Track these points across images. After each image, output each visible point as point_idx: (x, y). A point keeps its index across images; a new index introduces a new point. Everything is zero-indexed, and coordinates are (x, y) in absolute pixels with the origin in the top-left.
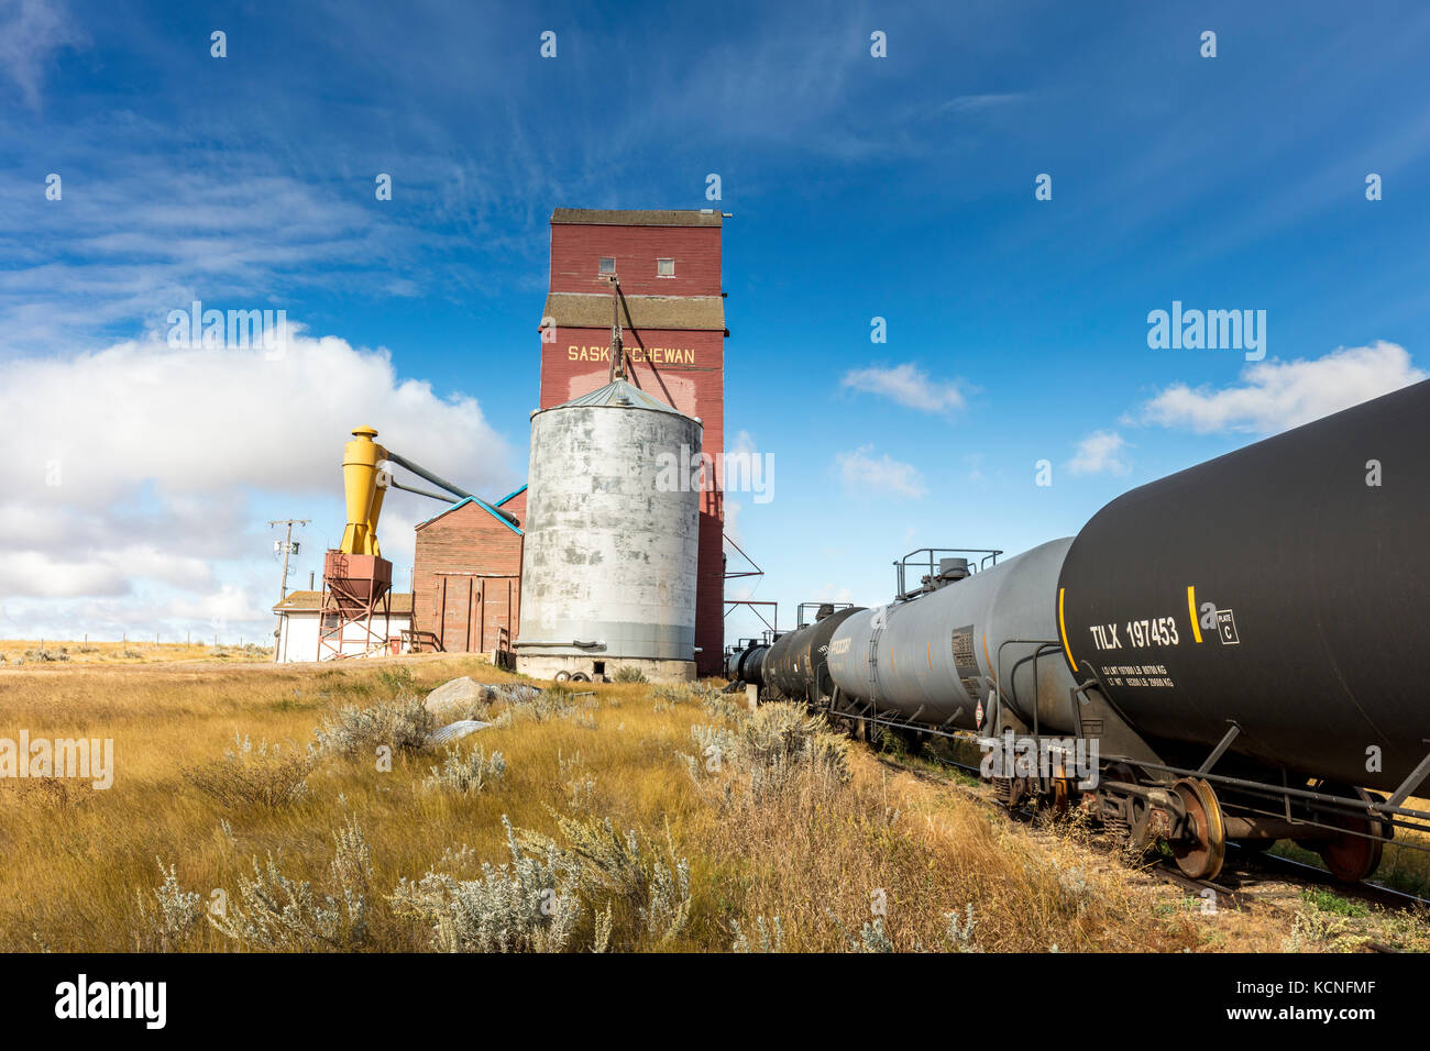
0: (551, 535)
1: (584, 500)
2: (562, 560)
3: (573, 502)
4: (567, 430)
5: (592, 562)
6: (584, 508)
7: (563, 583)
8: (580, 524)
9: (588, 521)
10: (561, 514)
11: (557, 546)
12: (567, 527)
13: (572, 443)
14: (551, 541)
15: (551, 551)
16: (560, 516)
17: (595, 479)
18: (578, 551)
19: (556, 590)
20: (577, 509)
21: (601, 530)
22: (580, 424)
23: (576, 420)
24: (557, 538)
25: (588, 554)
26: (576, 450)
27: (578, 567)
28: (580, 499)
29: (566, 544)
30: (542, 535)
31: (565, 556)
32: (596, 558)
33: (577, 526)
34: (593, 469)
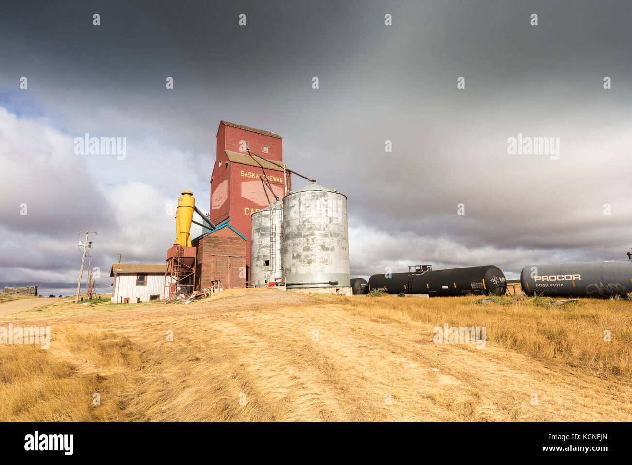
0: (313, 240)
1: (326, 226)
2: (320, 249)
3: (322, 227)
4: (317, 199)
5: (331, 250)
6: (327, 229)
7: (320, 259)
8: (326, 236)
9: (329, 235)
10: (318, 231)
11: (316, 243)
12: (321, 236)
13: (320, 204)
14: (313, 241)
15: (313, 246)
16: (317, 232)
17: (330, 219)
18: (326, 246)
19: (318, 261)
20: (324, 230)
21: (333, 238)
22: (323, 197)
23: (321, 196)
24: (316, 241)
25: (330, 247)
26: (322, 207)
27: (326, 252)
28: (325, 226)
29: (321, 243)
30: (308, 240)
31: (321, 248)
32: (333, 249)
33: (324, 236)
34: (329, 215)
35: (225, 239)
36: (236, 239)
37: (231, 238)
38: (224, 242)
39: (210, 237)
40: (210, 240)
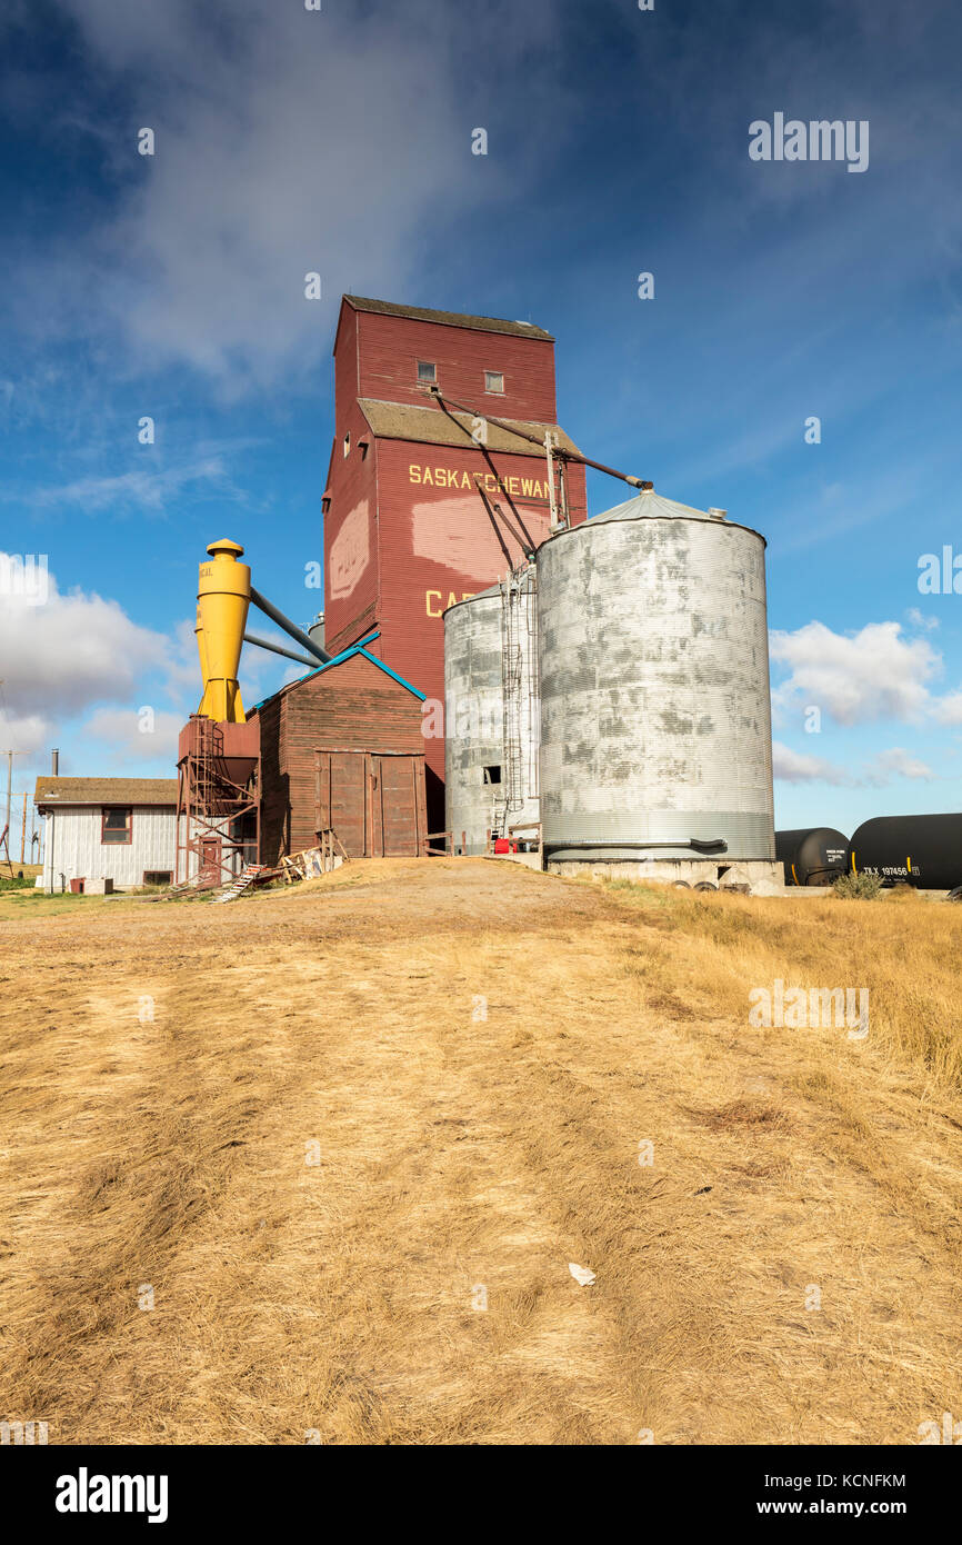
0: (633, 695)
1: (683, 646)
2: (657, 728)
3: (667, 648)
4: (648, 550)
5: (700, 732)
6: (684, 657)
7: (660, 759)
8: (680, 679)
9: (691, 675)
10: (650, 663)
11: (646, 708)
12: (660, 683)
13: (659, 568)
14: (634, 700)
15: (636, 717)
16: (647, 668)
17: (696, 618)
18: (681, 716)
19: (650, 771)
20: (674, 659)
21: (709, 688)
22: (669, 542)
23: (663, 537)
24: (646, 699)
25: (697, 719)
26: (665, 577)
27: (681, 738)
28: (677, 645)
29: (663, 707)
30: (615, 696)
31: (661, 723)
32: (706, 727)
33: (675, 682)
34: (692, 605)
35: (356, 697)
36: (392, 695)
37: (376, 694)
38: (353, 706)
39: (307, 692)
40: (307, 701)
